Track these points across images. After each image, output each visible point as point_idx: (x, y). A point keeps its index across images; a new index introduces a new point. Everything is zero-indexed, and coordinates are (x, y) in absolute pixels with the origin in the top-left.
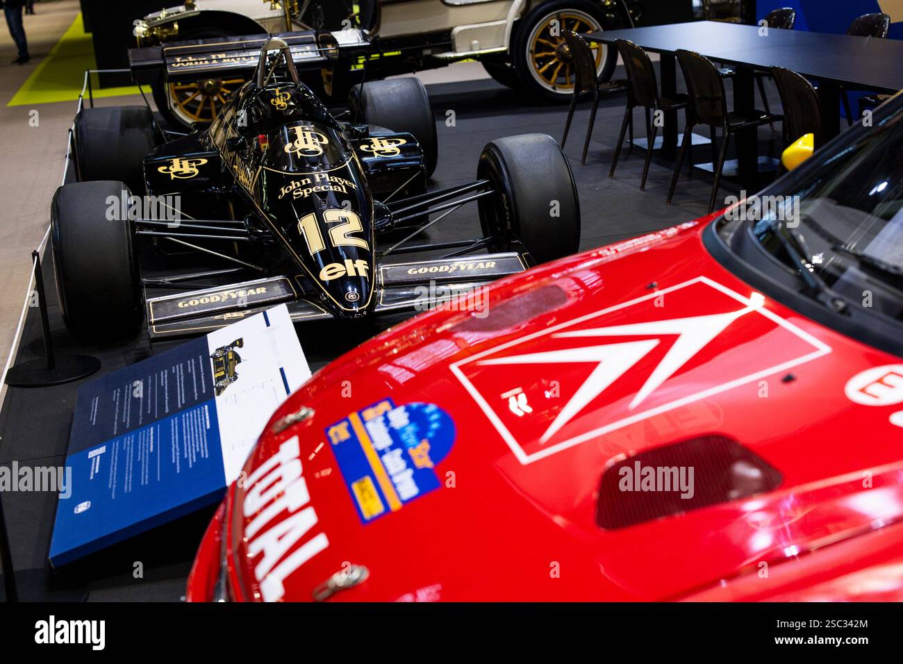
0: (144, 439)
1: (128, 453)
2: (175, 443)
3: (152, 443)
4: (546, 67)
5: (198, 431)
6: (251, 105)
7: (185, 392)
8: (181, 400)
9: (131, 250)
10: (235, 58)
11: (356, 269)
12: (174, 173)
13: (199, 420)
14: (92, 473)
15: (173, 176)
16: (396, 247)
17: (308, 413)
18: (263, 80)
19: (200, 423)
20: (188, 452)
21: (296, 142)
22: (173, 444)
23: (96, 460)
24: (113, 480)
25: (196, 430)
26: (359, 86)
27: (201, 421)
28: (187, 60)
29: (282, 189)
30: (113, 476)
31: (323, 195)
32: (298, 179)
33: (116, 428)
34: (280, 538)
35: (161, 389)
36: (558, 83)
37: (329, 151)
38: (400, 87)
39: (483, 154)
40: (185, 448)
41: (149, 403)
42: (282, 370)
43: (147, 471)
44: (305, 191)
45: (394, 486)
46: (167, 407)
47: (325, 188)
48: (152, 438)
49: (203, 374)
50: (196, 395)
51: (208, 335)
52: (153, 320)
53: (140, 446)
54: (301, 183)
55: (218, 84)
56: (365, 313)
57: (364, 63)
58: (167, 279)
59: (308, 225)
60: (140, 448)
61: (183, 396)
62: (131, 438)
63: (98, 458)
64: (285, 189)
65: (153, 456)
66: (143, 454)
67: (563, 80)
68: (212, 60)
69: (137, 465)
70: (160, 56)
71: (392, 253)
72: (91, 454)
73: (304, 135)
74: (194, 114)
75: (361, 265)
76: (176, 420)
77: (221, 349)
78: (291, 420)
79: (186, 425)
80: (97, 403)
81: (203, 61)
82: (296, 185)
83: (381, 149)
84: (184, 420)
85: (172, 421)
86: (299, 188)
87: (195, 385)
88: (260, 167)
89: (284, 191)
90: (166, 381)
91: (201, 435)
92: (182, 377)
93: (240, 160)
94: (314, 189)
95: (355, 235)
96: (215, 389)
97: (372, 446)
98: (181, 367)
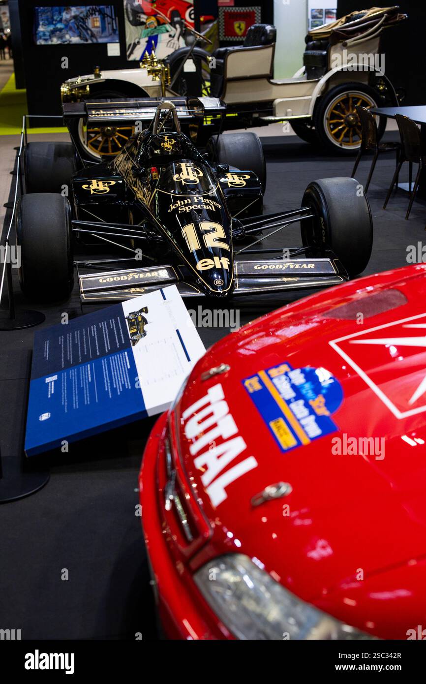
0: (84, 372)
1: (74, 381)
2: (106, 377)
3: (90, 376)
4: (336, 130)
5: (122, 369)
6: (148, 146)
7: (110, 341)
8: (108, 347)
9: (69, 242)
10: (132, 113)
11: (221, 264)
12: (93, 190)
13: (122, 362)
14: (49, 393)
15: (92, 192)
16: (245, 250)
17: (226, 368)
18: (157, 129)
19: (122, 364)
20: (116, 384)
21: (181, 174)
22: (105, 377)
23: (51, 384)
24: (64, 400)
25: (121, 369)
26: (216, 137)
27: (124, 363)
28: (99, 113)
29: (171, 206)
30: (64, 396)
31: (199, 211)
32: (182, 199)
33: (63, 363)
34: (219, 457)
35: (93, 339)
36: (344, 142)
37: (203, 181)
38: (243, 139)
39: (307, 189)
40: (114, 381)
41: (85, 348)
42: (177, 331)
43: (88, 395)
44: (187, 207)
45: (303, 427)
46: (98, 351)
47: (201, 206)
48: (89, 372)
49: (121, 330)
50: (118, 344)
51: (122, 303)
52: (82, 290)
53: (81, 377)
54: (184, 202)
55: (114, 130)
56: (227, 294)
57: (212, 121)
58: (89, 262)
59: (189, 231)
60: (81, 379)
61: (109, 344)
62: (74, 371)
63: (53, 383)
64: (173, 206)
65: (91, 384)
66: (84, 382)
67: (347, 139)
68: (116, 114)
69: (81, 390)
70: (83, 109)
71: (242, 253)
72: (48, 380)
73: (187, 169)
74: (97, 149)
75: (225, 262)
76: (105, 361)
77: (133, 313)
78: (214, 372)
79: (113, 365)
80: (48, 345)
81: (110, 114)
82: (181, 203)
83: (233, 181)
84: (111, 361)
85: (103, 361)
86: (183, 205)
87: (116, 337)
88: (156, 190)
89: (172, 207)
90: (96, 333)
91: (124, 373)
92: (107, 331)
93: (140, 183)
94: (193, 207)
95: (220, 240)
96: (131, 341)
97: (281, 397)
98: (105, 323)
